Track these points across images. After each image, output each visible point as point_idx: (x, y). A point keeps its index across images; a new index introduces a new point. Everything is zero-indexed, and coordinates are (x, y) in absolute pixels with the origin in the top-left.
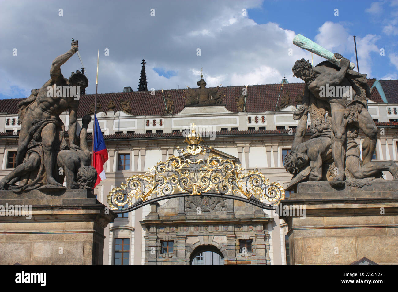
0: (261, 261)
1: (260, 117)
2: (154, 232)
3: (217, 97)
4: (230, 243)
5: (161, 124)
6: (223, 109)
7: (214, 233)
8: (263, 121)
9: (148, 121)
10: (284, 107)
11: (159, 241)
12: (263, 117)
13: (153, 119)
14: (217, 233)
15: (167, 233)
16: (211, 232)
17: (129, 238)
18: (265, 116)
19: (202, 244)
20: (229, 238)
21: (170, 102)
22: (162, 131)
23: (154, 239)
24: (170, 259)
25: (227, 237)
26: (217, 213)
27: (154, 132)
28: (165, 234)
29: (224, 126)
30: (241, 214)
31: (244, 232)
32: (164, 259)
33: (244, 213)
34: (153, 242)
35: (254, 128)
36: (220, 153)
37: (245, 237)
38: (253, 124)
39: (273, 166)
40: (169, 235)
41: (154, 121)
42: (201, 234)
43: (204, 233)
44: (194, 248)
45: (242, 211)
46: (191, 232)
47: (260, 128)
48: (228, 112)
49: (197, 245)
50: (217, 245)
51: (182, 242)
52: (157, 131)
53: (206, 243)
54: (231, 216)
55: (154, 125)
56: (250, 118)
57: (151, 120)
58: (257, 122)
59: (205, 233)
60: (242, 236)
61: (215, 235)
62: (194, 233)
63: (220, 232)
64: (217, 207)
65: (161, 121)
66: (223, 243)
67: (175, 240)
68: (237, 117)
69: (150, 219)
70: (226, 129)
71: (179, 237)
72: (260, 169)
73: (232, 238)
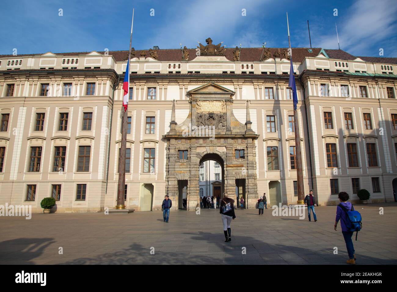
0: (250, 165)
1: (250, 65)
2: (174, 143)
3: (220, 50)
4: (229, 152)
5: (179, 68)
6: (224, 58)
7: (217, 144)
8: (252, 68)
9: (170, 65)
10: (266, 59)
11: (177, 150)
12: (252, 65)
13: (174, 64)
14: (219, 145)
15: (182, 144)
16: (215, 144)
17: (155, 148)
18: (253, 64)
19: (208, 152)
20: (228, 148)
21: (187, 52)
22: (180, 72)
23: (173, 149)
24: (185, 164)
25: (226, 148)
26: (220, 131)
27: (174, 72)
28: (182, 145)
29: (225, 70)
30: (236, 131)
31: (239, 144)
32: (180, 164)
33: (238, 131)
34: (172, 151)
35: (245, 72)
36: (222, 88)
37: (239, 148)
38: (245, 70)
39: (259, 99)
40: (184, 146)
41: (175, 65)
42: (208, 145)
44: (202, 156)
45: (237, 130)
46: (201, 144)
47: (250, 72)
48: (228, 61)
49: (205, 153)
50: (219, 154)
51: (193, 151)
52: (176, 72)
53: (211, 152)
54: (229, 133)
55: (174, 68)
56: (243, 65)
57: (172, 64)
58: (248, 68)
59: (210, 145)
60: (238, 147)
61: (218, 146)
62: (203, 145)
63: (221, 144)
64: (219, 127)
65: (179, 65)
66: (223, 152)
67: (189, 149)
68: (234, 64)
69: (170, 134)
70: (226, 72)
71: (192, 148)
72: (250, 101)
73: (230, 148)
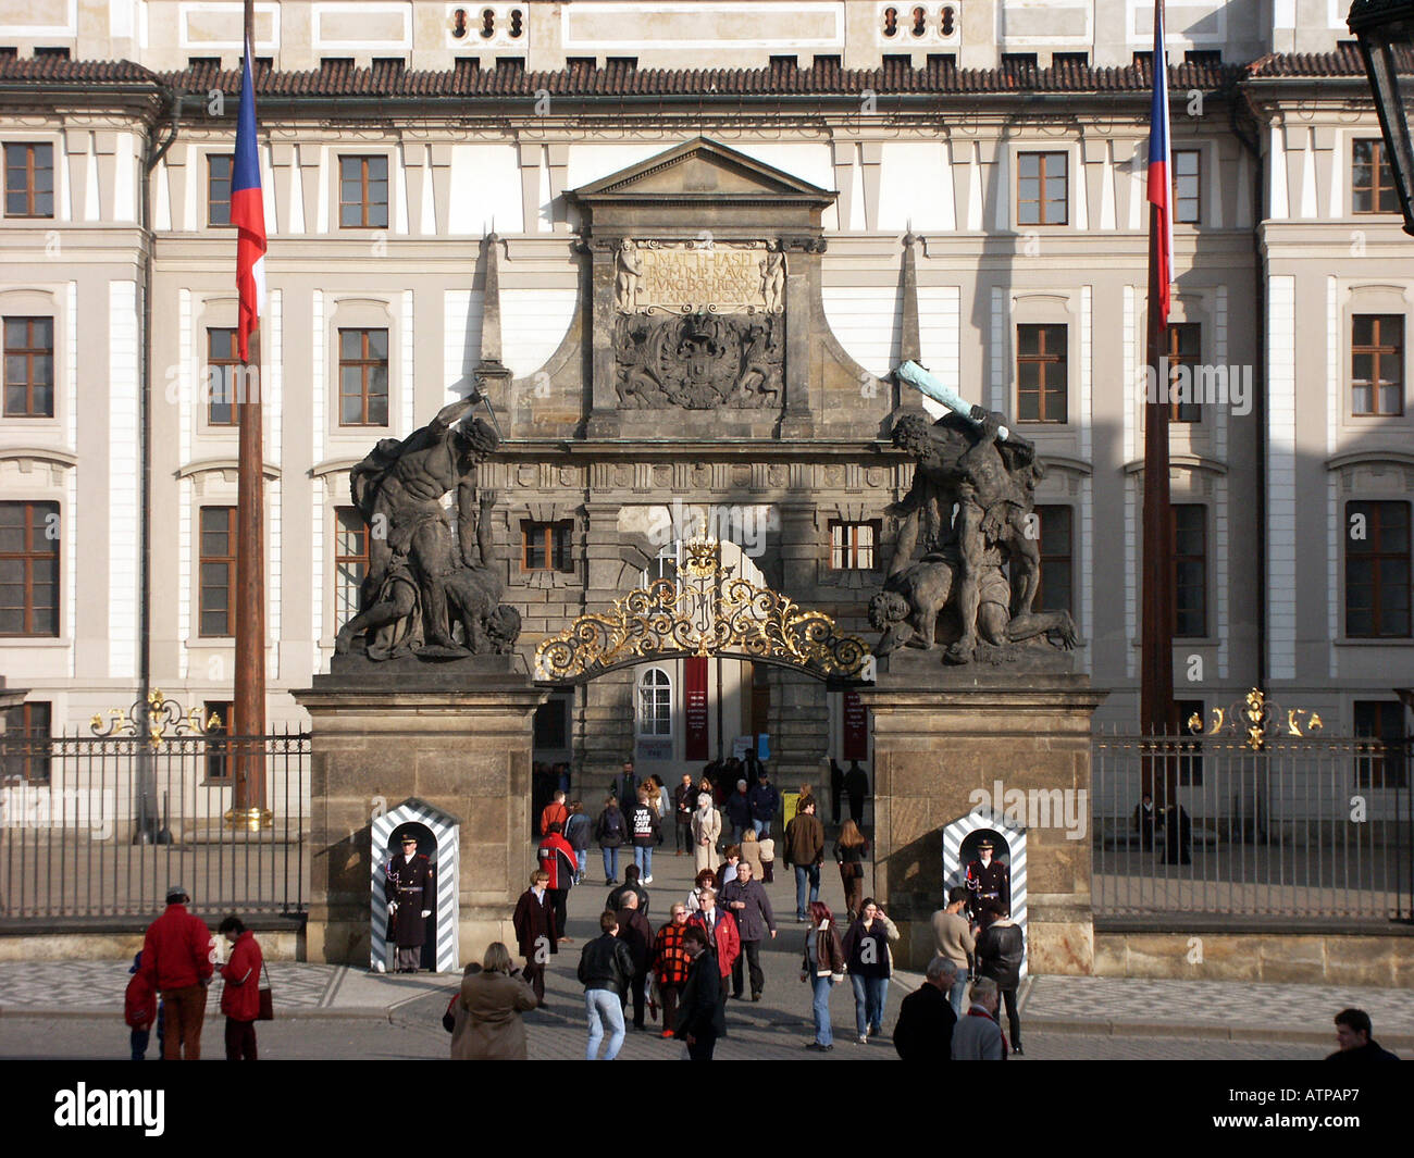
1: (933, 8)
2: (495, 486)
4: (793, 537)
5: (516, 32)
7: (731, 493)
8: (947, 31)
9: (460, 13)
11: (515, 520)
12: (947, 12)
13: (486, 6)
14: (743, 495)
16: (721, 491)
18: (956, 5)
20: (790, 516)
22: (520, 62)
24: (558, 595)
25: (781, 512)
26: (746, 416)
27: (488, 64)
28: (543, 493)
29: (783, 47)
30: (839, 419)
31: (850, 492)
33: (850, 415)
35: (903, 60)
37: (852, 511)
38: (903, 42)
39: (976, 225)
40: (553, 500)
41: (489, 14)
42: (683, 498)
43: (693, 493)
45: (845, 410)
46: (644, 491)
47: (934, 60)
51: (602, 527)
52: (501, 62)
54: (799, 429)
55: (488, 32)
56: (891, 14)
57: (475, 12)
58: (920, 31)
59: (695, 495)
60: (843, 506)
62: (653, 493)
63: (753, 492)
64: (744, 393)
65: (516, 14)
67: (578, 518)
68: (838, 8)
70: (792, 60)
71: (592, 510)
72: (921, 238)
73: (800, 516)
